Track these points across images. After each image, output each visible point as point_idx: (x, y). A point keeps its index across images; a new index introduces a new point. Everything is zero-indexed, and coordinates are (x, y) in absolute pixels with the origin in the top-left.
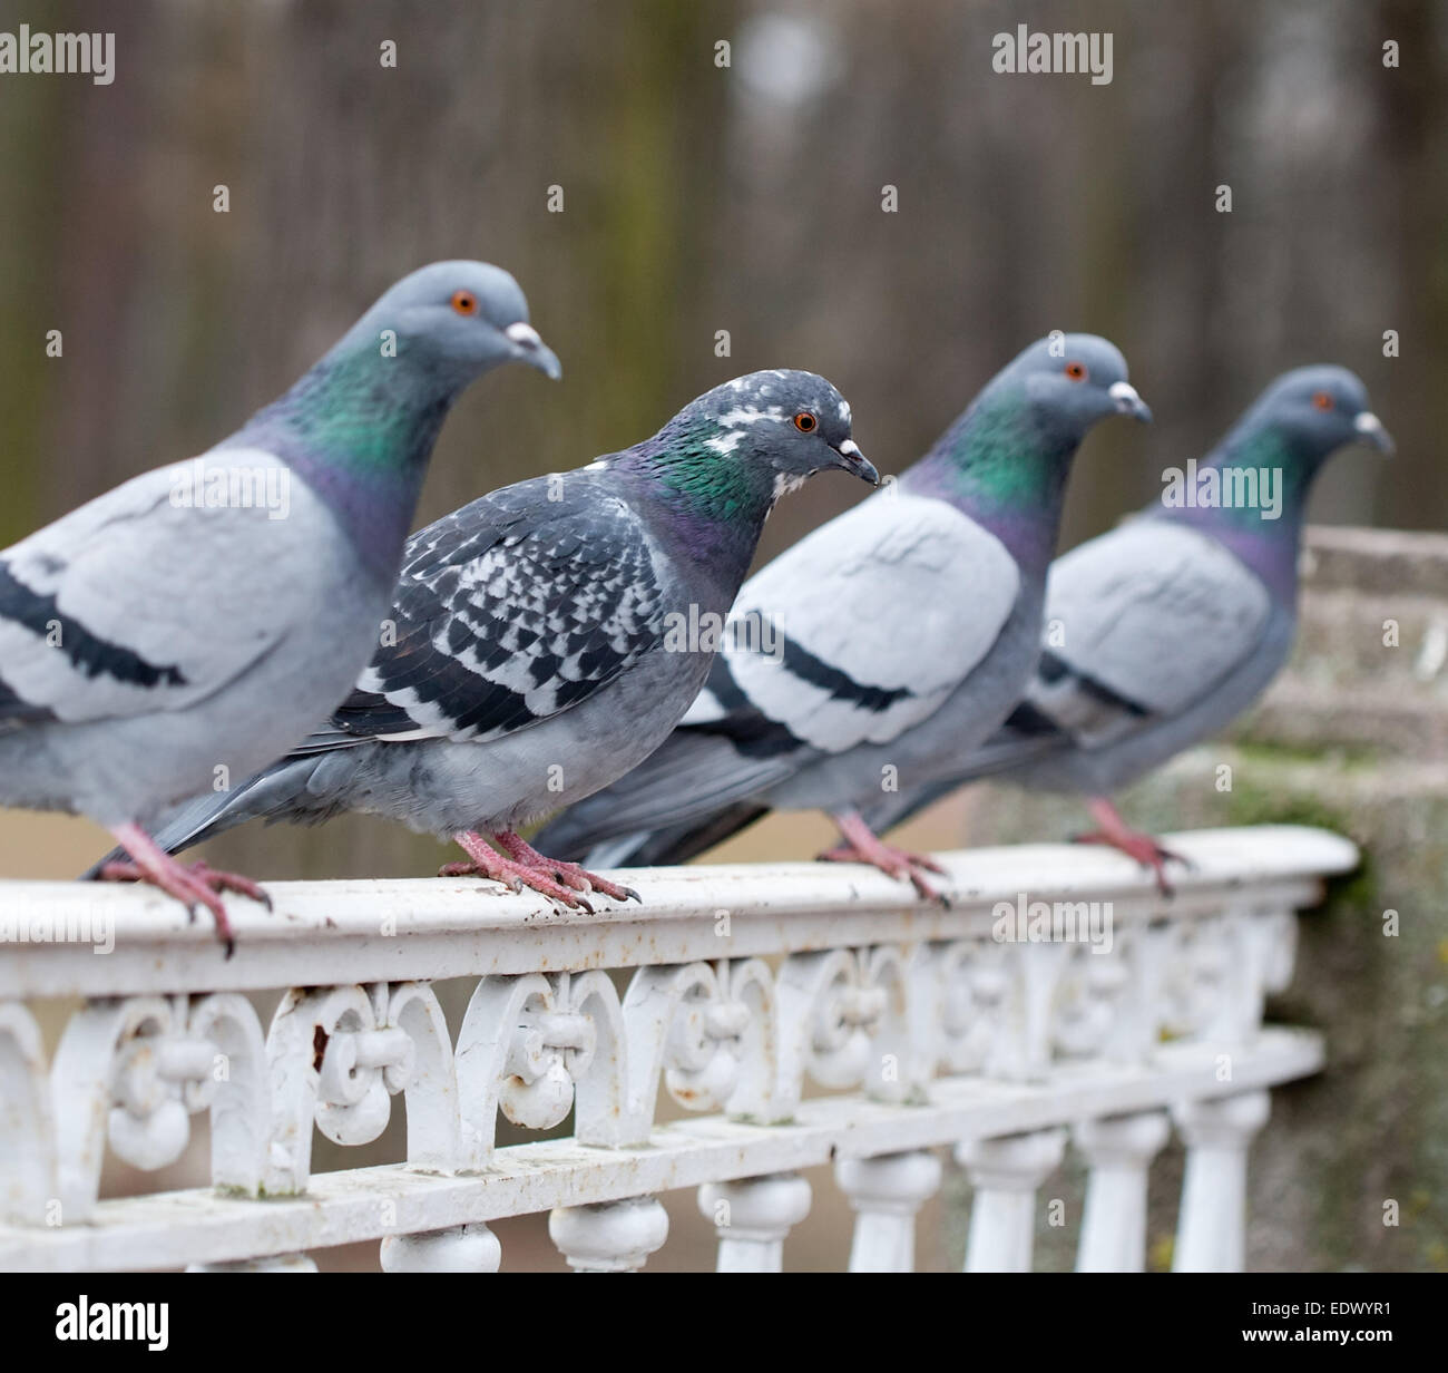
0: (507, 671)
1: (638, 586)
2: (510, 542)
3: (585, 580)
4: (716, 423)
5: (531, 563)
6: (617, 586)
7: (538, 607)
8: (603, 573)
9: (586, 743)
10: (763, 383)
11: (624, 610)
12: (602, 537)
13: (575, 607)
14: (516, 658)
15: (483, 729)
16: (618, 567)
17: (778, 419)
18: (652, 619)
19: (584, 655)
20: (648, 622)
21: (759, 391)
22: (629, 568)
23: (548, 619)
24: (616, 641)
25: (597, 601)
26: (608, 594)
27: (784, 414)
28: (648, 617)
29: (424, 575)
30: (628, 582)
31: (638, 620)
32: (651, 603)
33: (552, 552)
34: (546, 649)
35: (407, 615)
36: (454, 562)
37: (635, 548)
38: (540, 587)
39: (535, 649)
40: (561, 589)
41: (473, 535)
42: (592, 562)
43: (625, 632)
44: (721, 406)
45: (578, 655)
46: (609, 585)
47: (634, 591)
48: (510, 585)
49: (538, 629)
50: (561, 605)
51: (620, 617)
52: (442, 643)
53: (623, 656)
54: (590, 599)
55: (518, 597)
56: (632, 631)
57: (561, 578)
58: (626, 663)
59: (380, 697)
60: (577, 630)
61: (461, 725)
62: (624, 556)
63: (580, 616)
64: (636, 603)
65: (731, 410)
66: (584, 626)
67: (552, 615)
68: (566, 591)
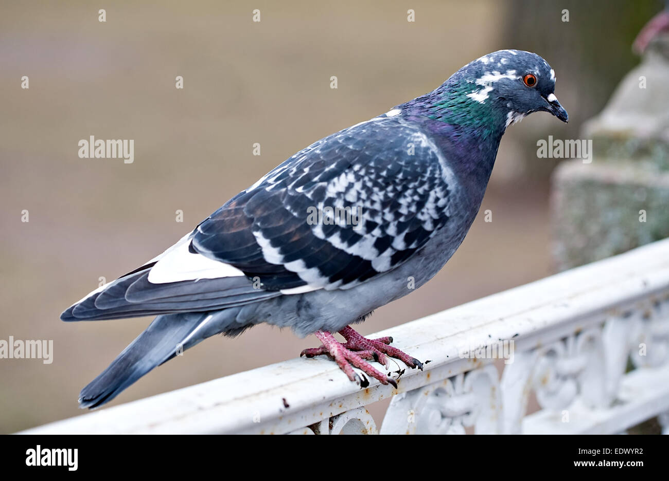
0: (360, 247)
1: (438, 189)
2: (357, 167)
3: (405, 188)
4: (474, 83)
5: (370, 180)
6: (425, 191)
7: (377, 206)
8: (417, 184)
9: (399, 281)
10: (502, 57)
11: (430, 205)
12: (414, 161)
13: (399, 205)
14: (366, 239)
15: (345, 282)
16: (425, 179)
17: (513, 77)
18: (447, 208)
19: (407, 234)
20: (445, 210)
21: (500, 61)
22: (432, 180)
23: (384, 214)
24: (427, 224)
25: (413, 201)
26: (420, 196)
27: (517, 75)
28: (444, 207)
29: (304, 189)
30: (432, 187)
31: (439, 210)
32: (446, 199)
33: (384, 173)
34: (383, 232)
35: (295, 214)
36: (321, 180)
37: (435, 166)
38: (377, 194)
39: (377, 232)
40: (391, 195)
41: (332, 163)
42: (409, 178)
43: (431, 218)
44: (477, 73)
45: (404, 234)
46: (420, 191)
47: (436, 192)
48: (359, 193)
49: (378, 220)
50: (392, 204)
51: (428, 209)
52: (318, 232)
53: (431, 232)
54: (409, 199)
55: (364, 201)
56: (436, 216)
57: (390, 188)
58: (432, 236)
59: (282, 266)
60: (402, 219)
61: (332, 281)
62: (429, 172)
63: (404, 211)
64: (437, 199)
65: (483, 75)
66: (406, 217)
67: (387, 210)
68: (394, 196)
